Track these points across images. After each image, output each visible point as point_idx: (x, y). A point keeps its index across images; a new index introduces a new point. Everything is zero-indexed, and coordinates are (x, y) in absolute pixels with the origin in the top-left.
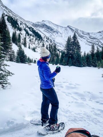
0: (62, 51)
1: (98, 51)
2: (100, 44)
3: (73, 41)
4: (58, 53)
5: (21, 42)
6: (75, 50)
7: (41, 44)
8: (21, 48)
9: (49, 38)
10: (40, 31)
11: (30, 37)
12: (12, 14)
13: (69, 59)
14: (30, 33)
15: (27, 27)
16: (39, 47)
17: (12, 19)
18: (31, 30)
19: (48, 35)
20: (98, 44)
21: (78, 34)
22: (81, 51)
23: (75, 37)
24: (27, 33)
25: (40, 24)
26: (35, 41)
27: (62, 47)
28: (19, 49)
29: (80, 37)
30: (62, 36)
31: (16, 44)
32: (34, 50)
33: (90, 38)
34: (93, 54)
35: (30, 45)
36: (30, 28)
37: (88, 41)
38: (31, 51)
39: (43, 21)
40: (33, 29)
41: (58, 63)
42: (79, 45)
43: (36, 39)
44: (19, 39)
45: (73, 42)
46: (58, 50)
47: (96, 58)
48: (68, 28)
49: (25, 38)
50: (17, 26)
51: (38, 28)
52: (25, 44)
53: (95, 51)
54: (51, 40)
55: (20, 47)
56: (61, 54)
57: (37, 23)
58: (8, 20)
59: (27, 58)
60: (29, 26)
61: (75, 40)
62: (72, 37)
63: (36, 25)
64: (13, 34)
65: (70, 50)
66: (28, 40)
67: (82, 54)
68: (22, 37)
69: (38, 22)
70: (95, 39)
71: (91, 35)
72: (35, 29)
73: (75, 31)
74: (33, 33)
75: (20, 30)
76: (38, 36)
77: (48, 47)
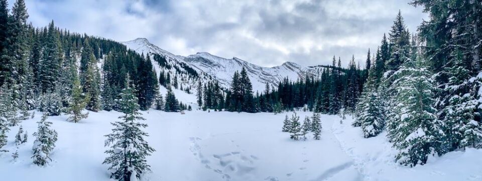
0: (227, 90)
1: (273, 91)
2: (275, 82)
3: (241, 77)
4: (222, 94)
5: (171, 82)
6: (245, 90)
7: (197, 83)
8: (171, 91)
9: (208, 73)
10: (195, 66)
11: (182, 75)
12: (159, 51)
13: (237, 102)
14: (181, 70)
15: (178, 63)
16: (194, 87)
17: (159, 56)
18: (183, 66)
19: (205, 70)
20: (272, 82)
21: (247, 68)
22: (253, 91)
23: (244, 73)
24: (178, 70)
25: (194, 57)
26: (189, 79)
27: (226, 84)
28: (168, 92)
29: (250, 72)
30: (225, 71)
31: (165, 86)
32: (188, 91)
33: (263, 74)
34: (267, 95)
35: (183, 85)
36: (181, 64)
37: (260, 78)
38: (184, 93)
39: (198, 53)
40: (185, 64)
41: (223, 108)
42: (250, 84)
43: (190, 77)
44: (169, 79)
45: (242, 79)
46: (222, 89)
47: (272, 100)
48: (234, 61)
49: (176, 78)
50: (166, 63)
51: (192, 63)
52: (176, 85)
53: (270, 91)
54: (210, 76)
55: (169, 89)
56: (226, 94)
57: (190, 57)
58: (155, 59)
59: (179, 103)
60: (180, 62)
61: (244, 76)
62: (240, 72)
63: (189, 59)
64: (161, 74)
65: (239, 89)
66: (179, 79)
67: (255, 95)
68: (172, 76)
69: (191, 55)
70: (269, 75)
71: (263, 70)
72: (187, 64)
73: (244, 65)
74: (185, 69)
75: (169, 67)
76: (193, 73)
77: (207, 85)
